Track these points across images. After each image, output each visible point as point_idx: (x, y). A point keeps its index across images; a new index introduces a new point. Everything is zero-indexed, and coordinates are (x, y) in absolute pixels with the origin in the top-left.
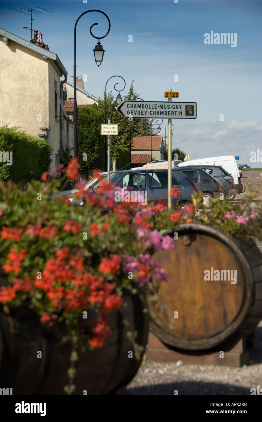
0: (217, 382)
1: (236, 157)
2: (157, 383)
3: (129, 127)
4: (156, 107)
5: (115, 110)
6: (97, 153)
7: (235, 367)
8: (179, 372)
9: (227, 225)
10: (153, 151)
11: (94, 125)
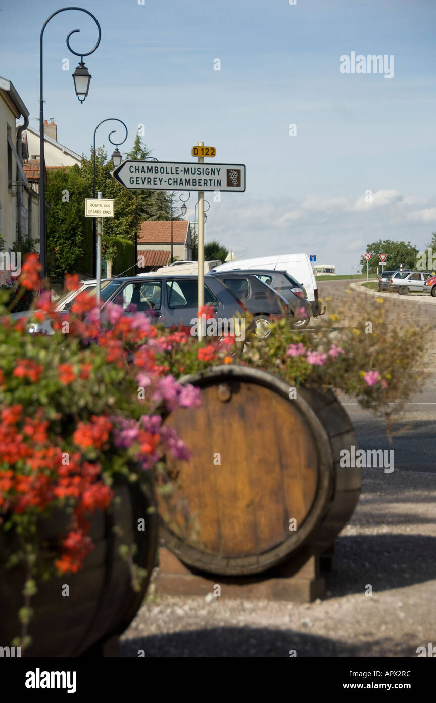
0: (271, 628)
1: (311, 256)
2: (171, 631)
3: (133, 204)
4: (178, 171)
5: (110, 177)
6: (79, 247)
7: (302, 602)
8: (209, 612)
9: (292, 367)
10: (174, 246)
11: (74, 202)
